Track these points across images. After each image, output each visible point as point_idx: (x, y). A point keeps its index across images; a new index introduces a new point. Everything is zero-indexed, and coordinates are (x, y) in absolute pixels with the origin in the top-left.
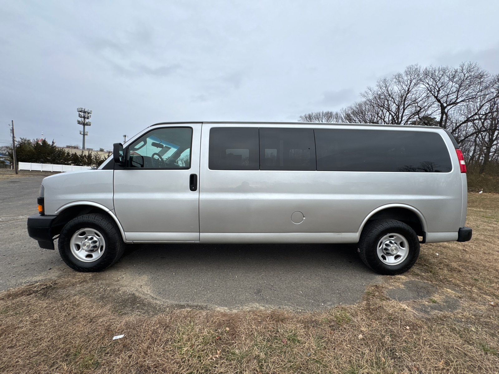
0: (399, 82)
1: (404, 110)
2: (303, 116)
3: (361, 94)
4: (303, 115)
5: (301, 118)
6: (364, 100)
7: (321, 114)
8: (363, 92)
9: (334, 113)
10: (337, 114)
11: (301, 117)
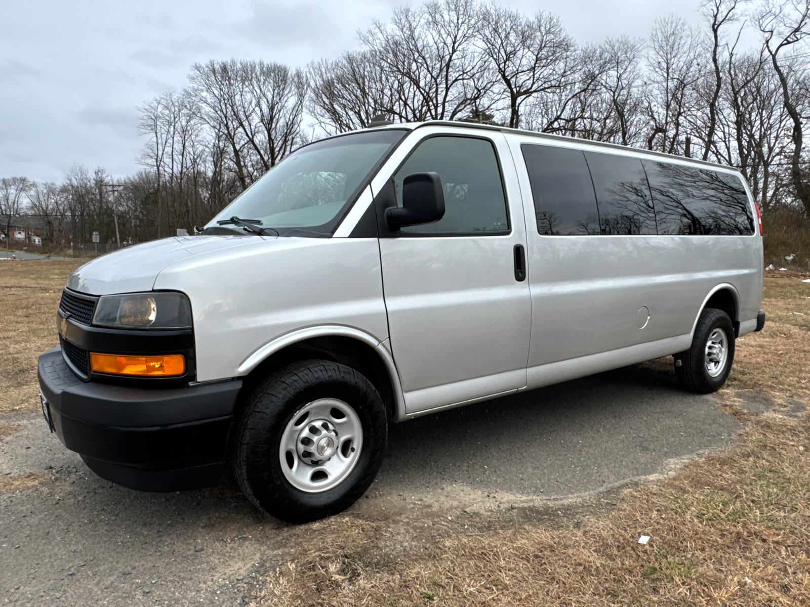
0: (435, 22)
1: (447, 89)
2: (203, 65)
3: (360, 34)
4: (204, 62)
5: (197, 72)
6: (366, 48)
7: (258, 68)
8: (364, 31)
9: (292, 72)
10: (298, 75)
11: (198, 68)
